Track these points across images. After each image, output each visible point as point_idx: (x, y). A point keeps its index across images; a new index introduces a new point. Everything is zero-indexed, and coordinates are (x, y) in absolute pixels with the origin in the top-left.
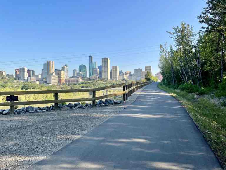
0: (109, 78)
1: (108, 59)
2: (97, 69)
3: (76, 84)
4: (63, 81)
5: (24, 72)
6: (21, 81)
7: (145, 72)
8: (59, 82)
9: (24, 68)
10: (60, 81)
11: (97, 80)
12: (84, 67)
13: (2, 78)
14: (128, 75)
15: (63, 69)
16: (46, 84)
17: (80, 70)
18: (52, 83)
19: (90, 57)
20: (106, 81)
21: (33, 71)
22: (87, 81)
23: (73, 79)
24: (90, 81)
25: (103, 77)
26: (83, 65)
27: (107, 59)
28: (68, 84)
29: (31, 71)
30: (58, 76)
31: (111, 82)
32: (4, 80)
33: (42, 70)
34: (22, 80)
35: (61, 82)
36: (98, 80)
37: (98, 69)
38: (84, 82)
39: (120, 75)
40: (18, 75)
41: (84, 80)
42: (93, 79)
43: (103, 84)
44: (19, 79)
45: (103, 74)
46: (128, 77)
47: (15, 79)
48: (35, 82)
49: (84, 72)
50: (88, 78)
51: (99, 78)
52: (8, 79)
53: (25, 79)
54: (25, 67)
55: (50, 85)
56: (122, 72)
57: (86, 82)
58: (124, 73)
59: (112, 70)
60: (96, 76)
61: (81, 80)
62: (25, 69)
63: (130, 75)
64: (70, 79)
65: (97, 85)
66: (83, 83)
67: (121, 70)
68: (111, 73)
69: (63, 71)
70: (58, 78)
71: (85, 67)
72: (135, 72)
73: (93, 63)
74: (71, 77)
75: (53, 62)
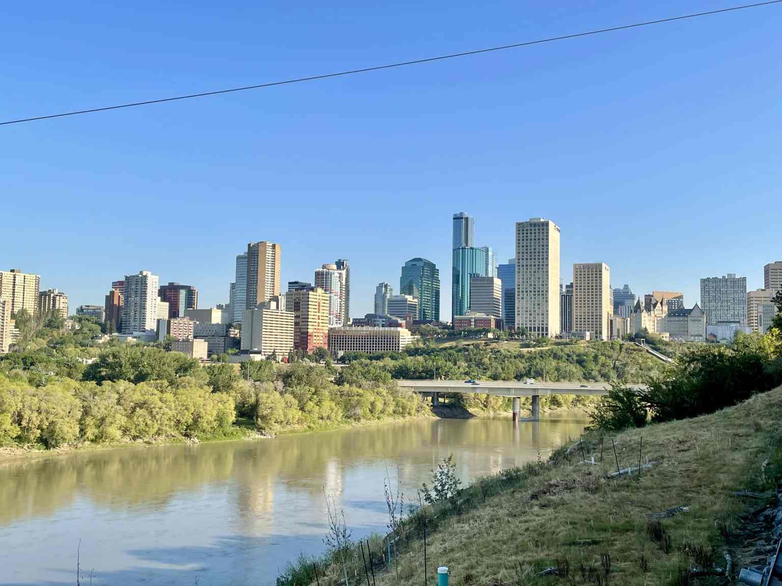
0: (554, 326)
1: (551, 225)
2: (491, 280)
3: (378, 358)
4: (318, 340)
5: (144, 294)
6: (130, 339)
7: (762, 294)
8: (296, 346)
9: (146, 277)
10: (302, 339)
11: (490, 335)
12: (427, 272)
13: (50, 325)
14: (661, 311)
15: (322, 279)
16: (236, 354)
17: (407, 288)
18: (267, 346)
19: (458, 218)
20: (539, 343)
21: (190, 292)
22: (439, 340)
23: (370, 328)
24: (453, 344)
25: (520, 321)
26: (420, 260)
27: (547, 224)
28: (341, 353)
29: (183, 294)
30: (296, 317)
31: (567, 350)
32: (55, 333)
33: (233, 286)
34: (135, 334)
35: (310, 346)
36: (497, 339)
37: (498, 282)
38: (421, 345)
39: (615, 312)
40: (119, 307)
41: (422, 334)
42: (470, 332)
43: (521, 356)
44: (119, 330)
45: (520, 304)
46: (664, 325)
47: (104, 331)
48: (187, 340)
49: (427, 296)
50: (445, 327)
51: (498, 324)
52: (73, 326)
53: (148, 327)
54: (149, 274)
55: (257, 358)
56: (632, 297)
57: (432, 345)
58: (643, 300)
59: (571, 286)
60: (482, 315)
61: (406, 337)
62: (149, 282)
63: (678, 312)
64: (354, 328)
65: (486, 360)
66: (413, 352)
67: (626, 286)
68: (566, 300)
69: (320, 291)
70: (296, 324)
71: (432, 270)
72: (703, 297)
73: (472, 248)
74: (357, 322)
75: (274, 246)
